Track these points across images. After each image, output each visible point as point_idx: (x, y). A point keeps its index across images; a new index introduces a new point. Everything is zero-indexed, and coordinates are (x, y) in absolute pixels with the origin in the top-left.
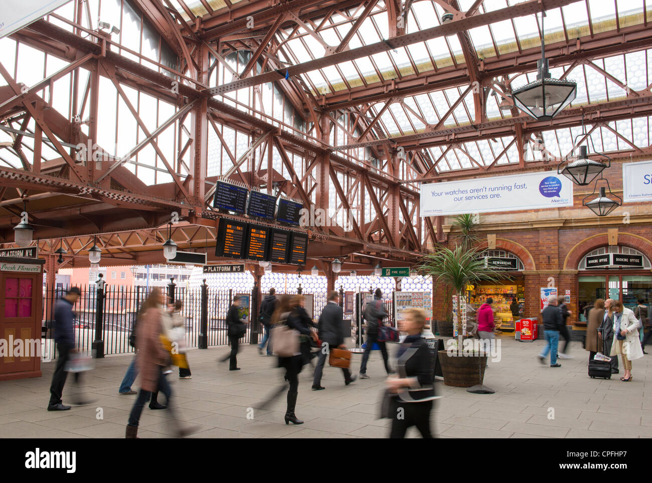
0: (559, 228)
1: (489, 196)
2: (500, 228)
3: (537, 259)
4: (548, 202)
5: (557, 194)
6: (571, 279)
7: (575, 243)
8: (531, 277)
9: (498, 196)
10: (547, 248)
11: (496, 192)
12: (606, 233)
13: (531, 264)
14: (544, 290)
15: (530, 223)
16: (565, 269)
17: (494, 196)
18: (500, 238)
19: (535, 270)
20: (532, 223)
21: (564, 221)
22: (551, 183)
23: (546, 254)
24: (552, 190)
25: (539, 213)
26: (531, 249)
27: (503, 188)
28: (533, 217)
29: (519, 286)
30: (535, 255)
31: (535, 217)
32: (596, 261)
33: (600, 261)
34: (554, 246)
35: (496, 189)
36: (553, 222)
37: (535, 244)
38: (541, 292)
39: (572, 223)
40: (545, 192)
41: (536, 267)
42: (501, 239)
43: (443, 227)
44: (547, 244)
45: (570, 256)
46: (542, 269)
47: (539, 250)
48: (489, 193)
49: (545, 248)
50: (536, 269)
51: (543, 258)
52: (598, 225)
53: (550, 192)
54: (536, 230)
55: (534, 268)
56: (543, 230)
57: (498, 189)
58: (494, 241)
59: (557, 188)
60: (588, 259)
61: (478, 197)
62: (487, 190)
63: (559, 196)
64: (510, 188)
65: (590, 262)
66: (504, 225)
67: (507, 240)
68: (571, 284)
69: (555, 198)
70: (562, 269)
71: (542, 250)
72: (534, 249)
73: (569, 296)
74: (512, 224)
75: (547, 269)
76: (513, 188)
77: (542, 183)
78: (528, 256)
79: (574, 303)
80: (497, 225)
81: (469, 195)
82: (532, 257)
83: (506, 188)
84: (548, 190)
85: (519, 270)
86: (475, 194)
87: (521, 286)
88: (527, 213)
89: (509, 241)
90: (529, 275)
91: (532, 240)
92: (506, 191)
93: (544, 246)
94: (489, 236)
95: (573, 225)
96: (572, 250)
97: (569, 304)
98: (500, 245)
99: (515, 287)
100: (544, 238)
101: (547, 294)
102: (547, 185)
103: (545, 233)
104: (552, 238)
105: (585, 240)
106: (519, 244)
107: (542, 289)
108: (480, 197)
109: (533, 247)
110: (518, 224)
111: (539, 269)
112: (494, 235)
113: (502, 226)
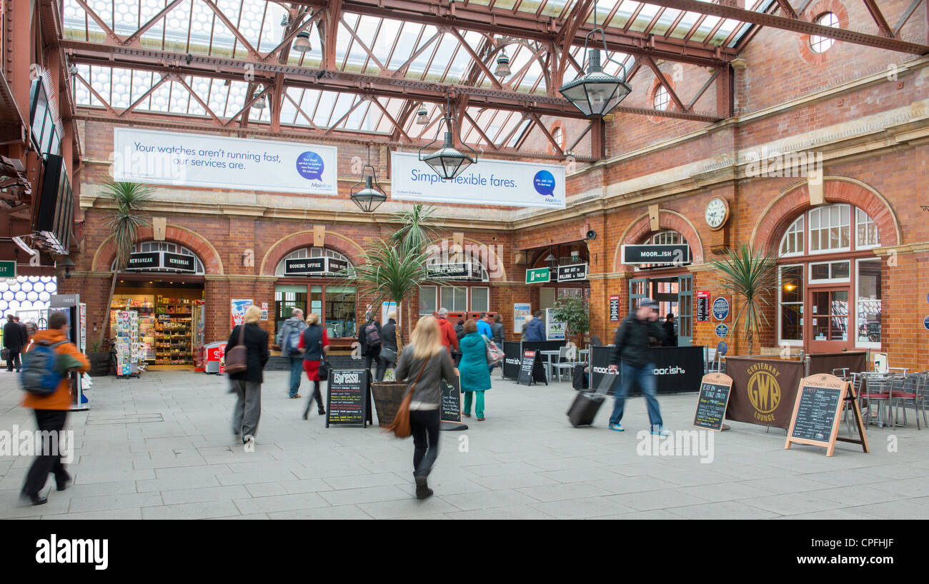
0: (256, 218)
1: (227, 165)
2: (174, 210)
3: (226, 258)
4: (306, 186)
5: (317, 176)
6: (269, 289)
7: (275, 241)
8: (215, 284)
9: (240, 166)
10: (240, 244)
11: (237, 161)
12: (311, 231)
13: (217, 266)
14: (236, 303)
15: (219, 207)
16: (262, 275)
17: (234, 166)
18: (172, 225)
19: (223, 274)
20: (222, 208)
21: (265, 209)
22: (311, 160)
23: (238, 253)
24: (312, 170)
25: (230, 194)
26: (216, 243)
27: (248, 157)
28: (220, 198)
29: (159, 296)
30: (223, 253)
31: (223, 200)
32: (302, 266)
33: (310, 265)
34: (249, 242)
35: (239, 156)
36: (252, 208)
37: (222, 238)
38: (232, 305)
39: (273, 212)
40: (303, 171)
41: (224, 270)
42: (175, 226)
43: (80, 199)
44: (240, 238)
45: (269, 258)
46: (233, 273)
47: (229, 247)
48: (228, 160)
49: (237, 244)
50: (225, 273)
51: (235, 258)
52: (303, 219)
53: (310, 172)
54: (226, 218)
55: (221, 271)
56: (236, 219)
57: (241, 156)
58: (164, 229)
59: (318, 168)
60: (289, 263)
61: (212, 164)
62: (226, 154)
63: (320, 180)
64: (258, 157)
65: (291, 266)
66: (181, 205)
67: (184, 228)
68: (269, 294)
69: (316, 181)
70: (259, 274)
71: (232, 246)
72: (222, 244)
73: (266, 311)
74: (194, 206)
75: (239, 273)
76: (262, 158)
77: (301, 159)
78: (212, 254)
79: (272, 320)
80: (170, 204)
81: (197, 158)
82: (218, 256)
83: (252, 157)
84: (307, 169)
85: (197, 274)
86: (207, 158)
87: (161, 296)
88: (212, 192)
89: (186, 231)
90: (214, 281)
91: (219, 232)
92: (252, 161)
93: (235, 241)
94: (156, 220)
95: (275, 215)
96: (270, 250)
97: (266, 322)
98: (172, 235)
99: (151, 297)
100: (238, 231)
101: (239, 309)
102: (305, 162)
103: (238, 224)
104: (247, 231)
105: (286, 237)
106: (201, 236)
107: (233, 301)
108: (215, 164)
109: (220, 241)
110: (203, 206)
111: (229, 273)
112: (164, 220)
113: (177, 207)
